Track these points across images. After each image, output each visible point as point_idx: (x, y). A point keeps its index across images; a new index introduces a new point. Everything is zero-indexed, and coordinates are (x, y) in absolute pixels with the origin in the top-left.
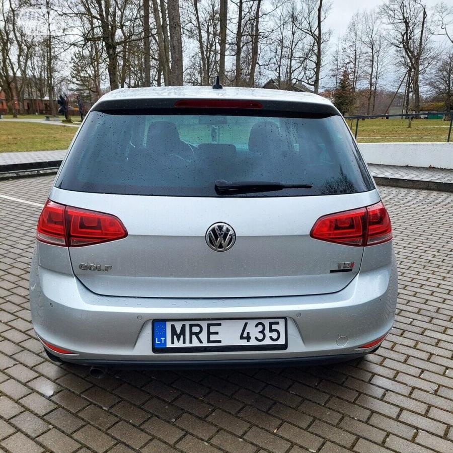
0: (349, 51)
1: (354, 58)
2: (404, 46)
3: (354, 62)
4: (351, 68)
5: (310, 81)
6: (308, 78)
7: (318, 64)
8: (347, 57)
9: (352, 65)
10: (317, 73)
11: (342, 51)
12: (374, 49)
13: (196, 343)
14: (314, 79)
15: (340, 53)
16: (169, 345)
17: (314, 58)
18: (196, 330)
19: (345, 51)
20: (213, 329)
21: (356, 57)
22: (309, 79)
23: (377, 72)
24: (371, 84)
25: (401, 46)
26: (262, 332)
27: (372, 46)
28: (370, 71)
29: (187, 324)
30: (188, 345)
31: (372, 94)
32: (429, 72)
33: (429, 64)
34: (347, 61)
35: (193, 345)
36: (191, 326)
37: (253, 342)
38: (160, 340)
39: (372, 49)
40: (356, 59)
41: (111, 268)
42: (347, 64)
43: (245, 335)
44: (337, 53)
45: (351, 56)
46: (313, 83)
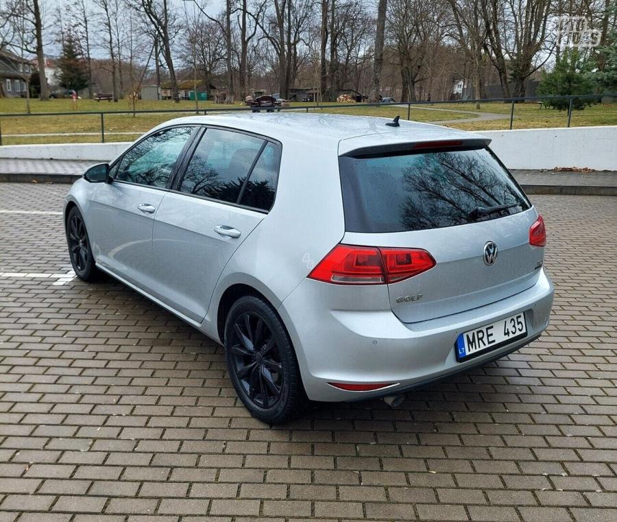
0: (73, 9)
1: (83, 19)
2: (145, 9)
3: (85, 25)
4: (81, 32)
5: (29, 47)
6: (26, 43)
7: (38, 25)
8: (72, 17)
9: (82, 29)
10: (39, 36)
11: (65, 9)
12: (109, 10)
13: (483, 347)
14: (35, 43)
15: (61, 12)
16: (468, 353)
17: (31, 16)
18: (480, 335)
19: (69, 10)
20: (490, 332)
21: (85, 19)
22: (28, 43)
23: (118, 40)
24: (113, 55)
25: (142, 9)
26: (514, 326)
27: (106, 6)
28: (108, 37)
29: (475, 331)
30: (478, 350)
31: (116, 67)
32: (178, 42)
33: (176, 33)
34: (74, 22)
35: (481, 349)
36: (478, 332)
37: (511, 336)
38: (461, 351)
39: (106, 10)
40: (86, 21)
41: (421, 296)
42: (74, 27)
43: (506, 332)
44: (58, 10)
45: (78, 16)
46: (35, 50)
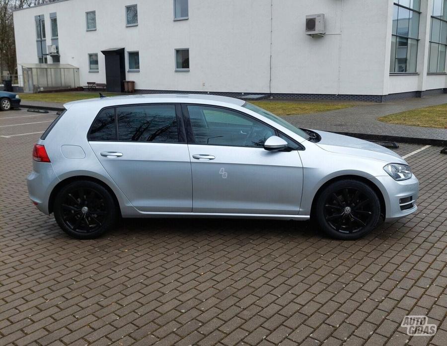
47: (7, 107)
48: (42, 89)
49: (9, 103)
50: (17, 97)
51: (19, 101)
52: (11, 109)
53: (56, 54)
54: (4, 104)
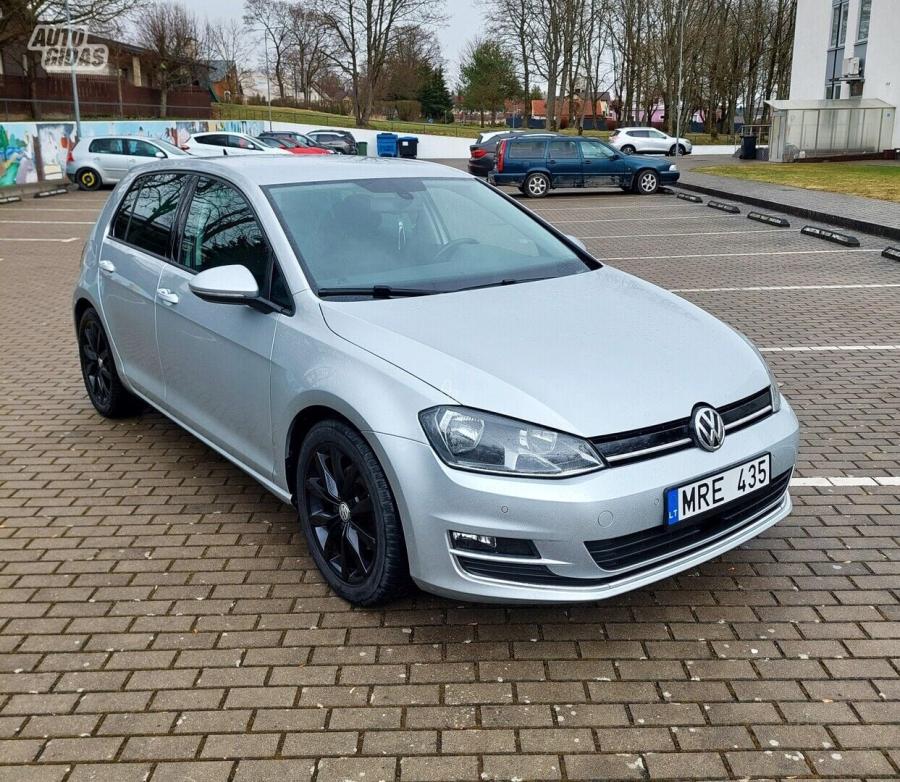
47: (650, 188)
48: (802, 155)
49: (654, 180)
50: (673, 168)
51: (676, 176)
52: (659, 191)
53: (858, 78)
54: (644, 181)
